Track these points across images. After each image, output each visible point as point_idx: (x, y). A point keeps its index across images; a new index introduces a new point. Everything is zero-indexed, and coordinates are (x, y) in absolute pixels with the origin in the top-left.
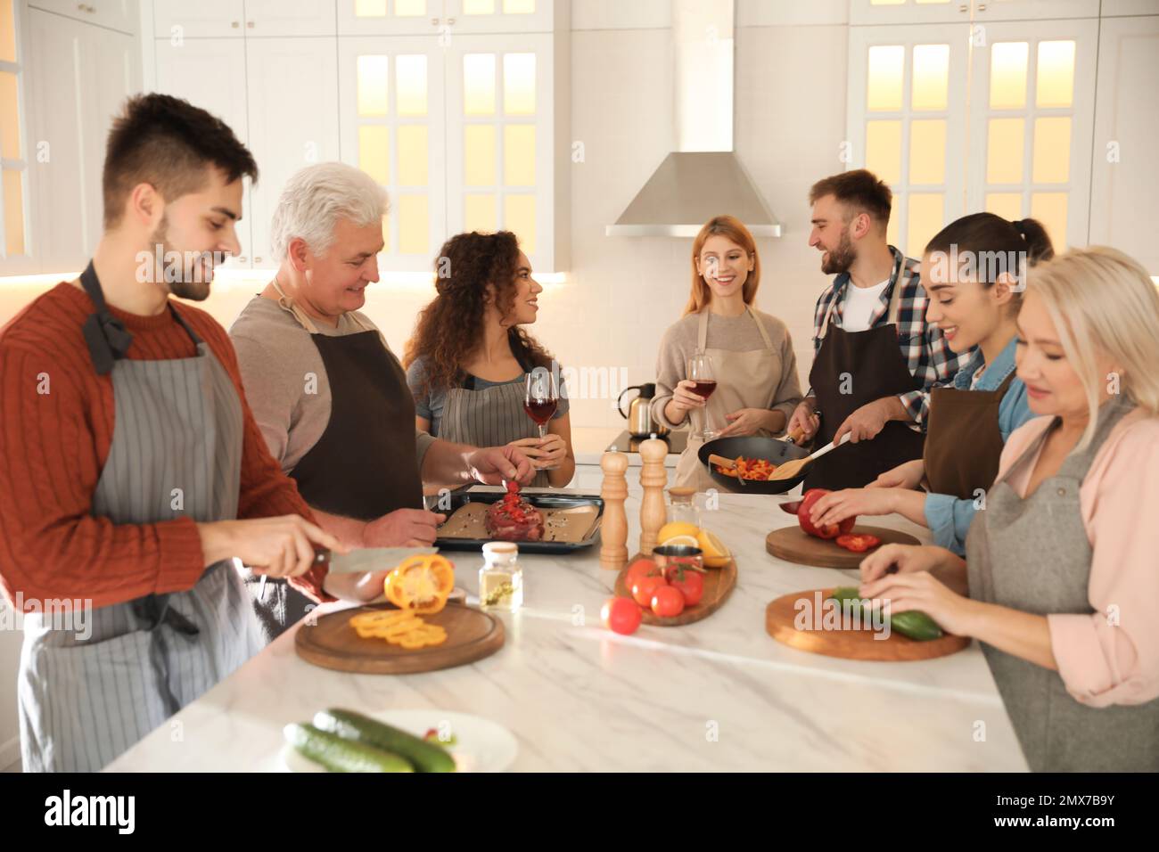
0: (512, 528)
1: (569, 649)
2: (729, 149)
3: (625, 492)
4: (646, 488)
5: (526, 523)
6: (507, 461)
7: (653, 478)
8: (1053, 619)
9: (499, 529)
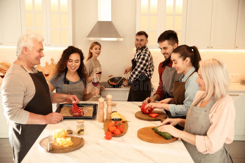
0: (77, 113)
1: (99, 144)
2: (111, 21)
3: (104, 106)
4: (108, 105)
5: (80, 112)
6: (73, 99)
7: (110, 103)
8: (197, 136)
9: (74, 114)
